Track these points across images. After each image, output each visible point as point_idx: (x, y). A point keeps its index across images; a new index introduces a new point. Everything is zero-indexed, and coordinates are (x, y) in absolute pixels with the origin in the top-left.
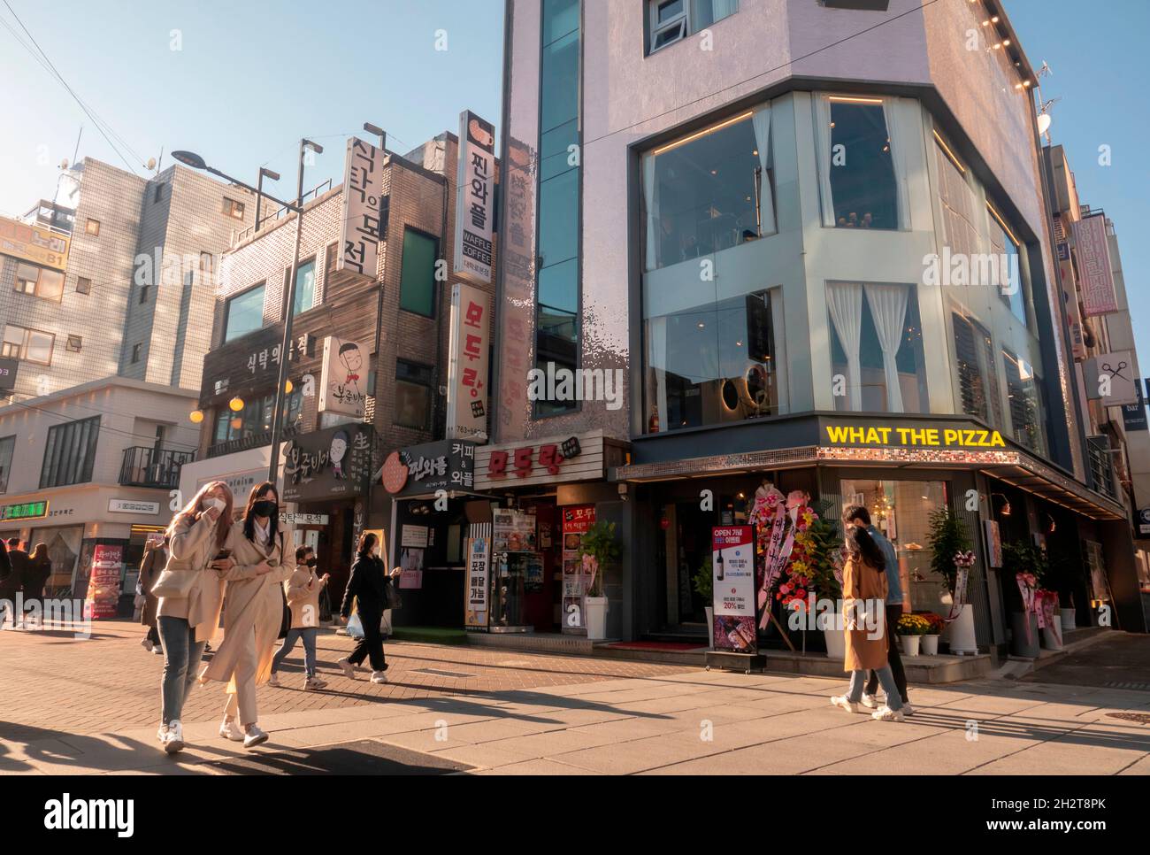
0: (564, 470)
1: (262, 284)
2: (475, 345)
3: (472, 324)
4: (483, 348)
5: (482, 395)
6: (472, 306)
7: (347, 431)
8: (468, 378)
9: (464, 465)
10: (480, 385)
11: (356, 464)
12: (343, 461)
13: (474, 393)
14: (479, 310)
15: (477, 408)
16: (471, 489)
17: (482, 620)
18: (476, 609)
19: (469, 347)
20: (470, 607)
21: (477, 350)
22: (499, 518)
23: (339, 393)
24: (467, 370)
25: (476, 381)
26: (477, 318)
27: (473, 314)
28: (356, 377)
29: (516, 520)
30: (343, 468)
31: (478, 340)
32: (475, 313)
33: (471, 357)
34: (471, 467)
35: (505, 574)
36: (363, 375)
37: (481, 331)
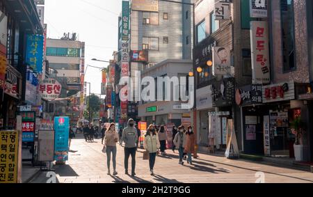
0: (285, 96)
1: (204, 20)
2: (261, 44)
3: (259, 36)
4: (266, 45)
5: (267, 64)
6: (258, 29)
7: (225, 81)
8: (259, 58)
9: (257, 94)
10: (265, 60)
11: (229, 94)
12: (224, 92)
13: (263, 64)
14: (262, 29)
15: (265, 70)
16: (261, 103)
17: (269, 152)
18: (267, 148)
19: (259, 46)
20: (265, 147)
21: (263, 46)
22: (272, 113)
23: (219, 67)
24: (258, 56)
25: (263, 60)
26: (262, 33)
27: (259, 32)
28: (225, 60)
29: (279, 114)
30: (224, 95)
31: (263, 42)
32: (260, 31)
33: (260, 50)
34: (260, 94)
35: (276, 135)
36: (228, 59)
37: (264, 38)
